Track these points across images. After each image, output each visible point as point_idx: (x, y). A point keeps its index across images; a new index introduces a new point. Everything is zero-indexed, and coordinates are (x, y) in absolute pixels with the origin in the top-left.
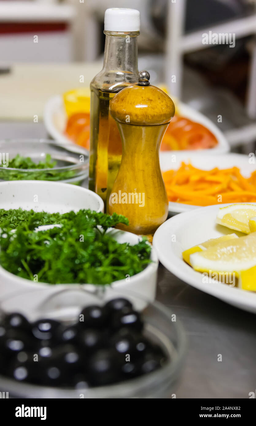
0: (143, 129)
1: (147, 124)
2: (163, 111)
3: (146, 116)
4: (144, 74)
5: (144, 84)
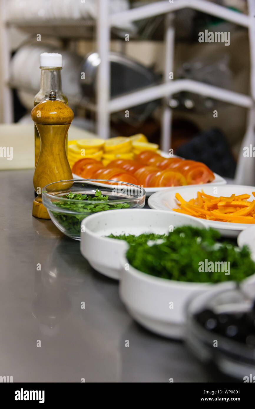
4: (53, 93)
5: (53, 99)
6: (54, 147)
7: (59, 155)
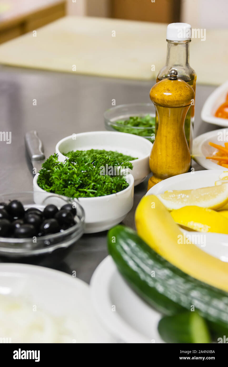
0: (169, 109)
1: (174, 106)
2: (176, 98)
3: (164, 100)
4: (173, 72)
5: (173, 78)
6: (162, 128)
7: (166, 137)
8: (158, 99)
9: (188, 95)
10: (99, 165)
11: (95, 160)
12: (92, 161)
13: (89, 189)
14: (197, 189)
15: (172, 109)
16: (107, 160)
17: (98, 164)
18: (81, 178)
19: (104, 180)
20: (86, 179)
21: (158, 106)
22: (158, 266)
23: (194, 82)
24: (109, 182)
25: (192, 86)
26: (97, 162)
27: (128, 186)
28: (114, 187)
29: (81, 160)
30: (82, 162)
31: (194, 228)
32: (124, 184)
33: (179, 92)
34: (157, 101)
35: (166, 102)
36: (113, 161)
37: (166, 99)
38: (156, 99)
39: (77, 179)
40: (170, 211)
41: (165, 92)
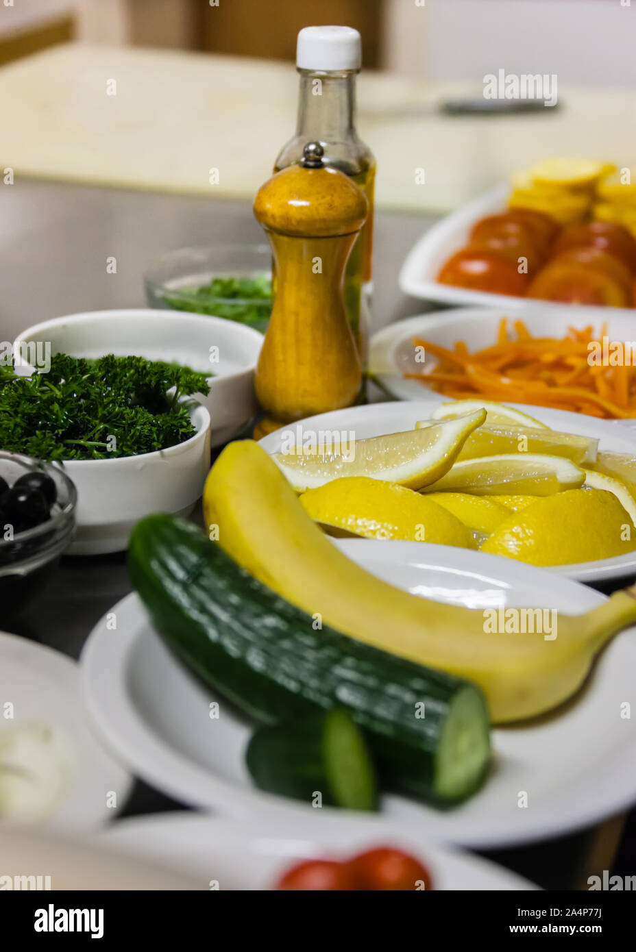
0: (304, 244)
1: (315, 233)
2: (318, 213)
4: (312, 147)
5: (311, 164)
8: (273, 216)
9: (349, 207)
10: (120, 382)
11: (110, 369)
12: (103, 372)
13: (90, 439)
14: (368, 440)
15: (312, 242)
16: (140, 370)
17: (118, 380)
18: (70, 411)
19: (133, 419)
20: (84, 415)
21: (276, 235)
22: (254, 608)
23: (369, 179)
24: (145, 424)
25: (362, 187)
26: (115, 375)
27: (194, 433)
28: (158, 436)
29: (72, 367)
30: (73, 371)
31: (358, 531)
32: (182, 426)
33: (328, 198)
34: (271, 222)
35: (294, 222)
36: (156, 373)
37: (295, 215)
38: (270, 215)
39: (60, 413)
40: (299, 494)
41: (292, 198)
